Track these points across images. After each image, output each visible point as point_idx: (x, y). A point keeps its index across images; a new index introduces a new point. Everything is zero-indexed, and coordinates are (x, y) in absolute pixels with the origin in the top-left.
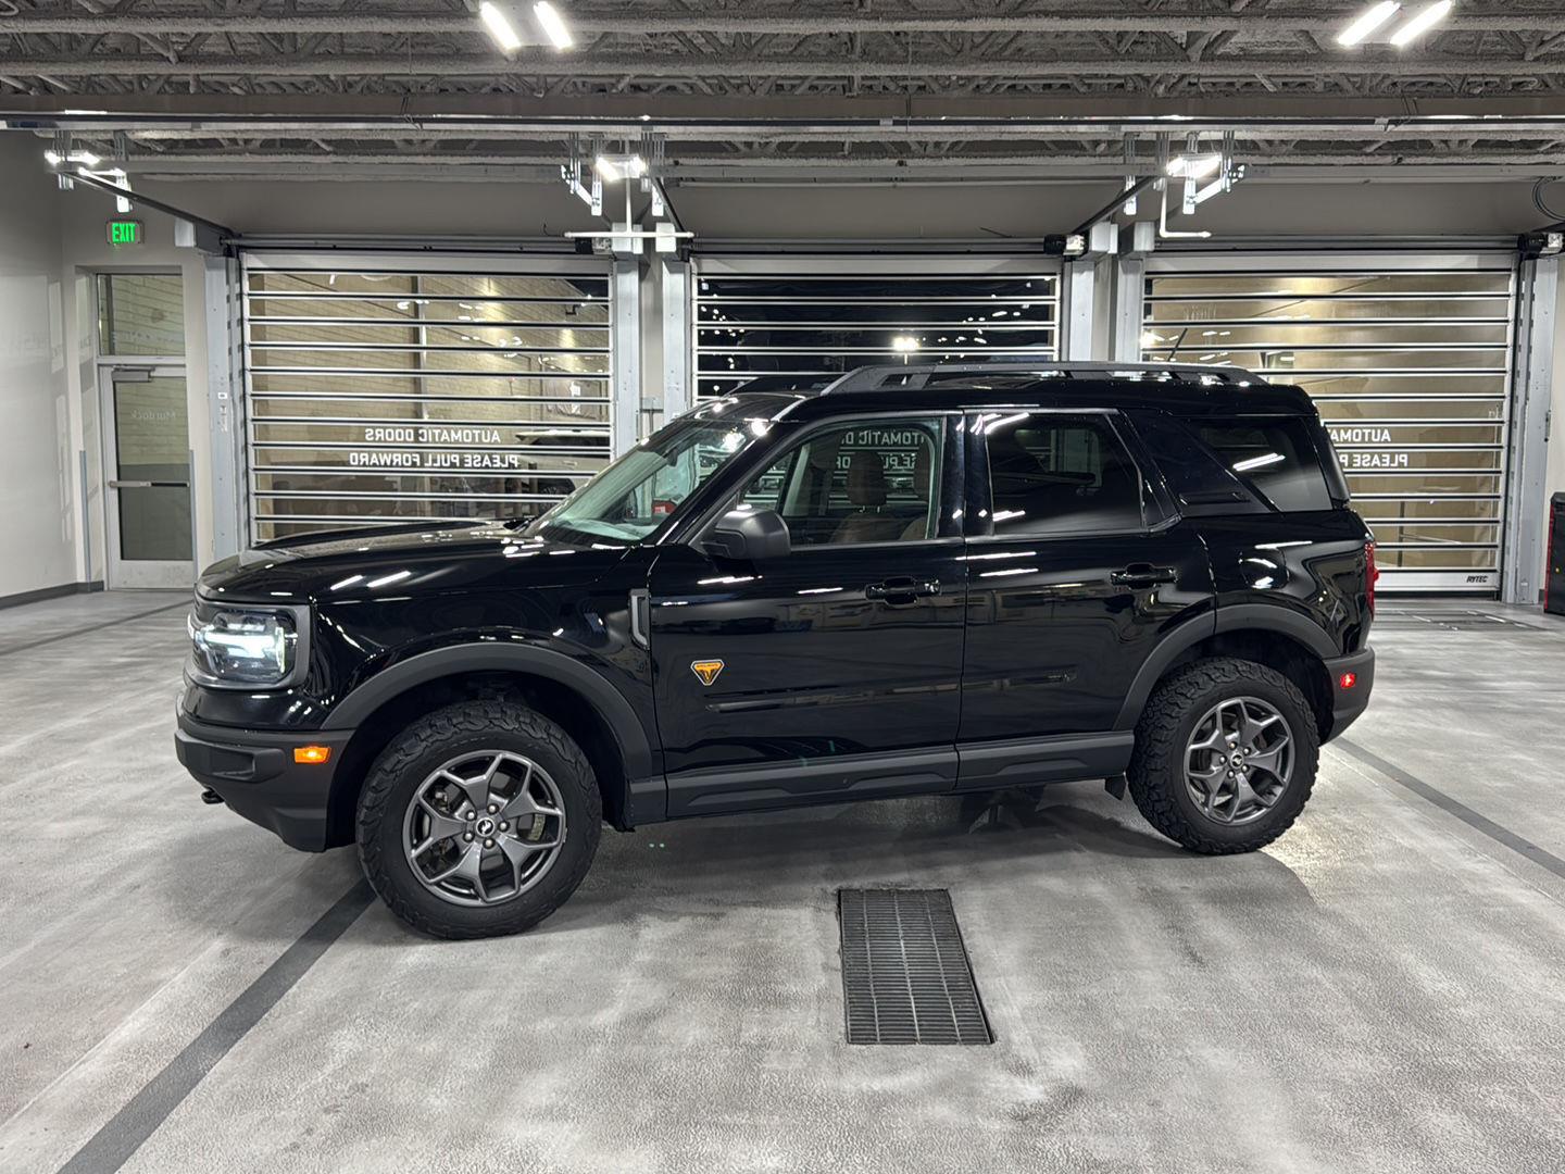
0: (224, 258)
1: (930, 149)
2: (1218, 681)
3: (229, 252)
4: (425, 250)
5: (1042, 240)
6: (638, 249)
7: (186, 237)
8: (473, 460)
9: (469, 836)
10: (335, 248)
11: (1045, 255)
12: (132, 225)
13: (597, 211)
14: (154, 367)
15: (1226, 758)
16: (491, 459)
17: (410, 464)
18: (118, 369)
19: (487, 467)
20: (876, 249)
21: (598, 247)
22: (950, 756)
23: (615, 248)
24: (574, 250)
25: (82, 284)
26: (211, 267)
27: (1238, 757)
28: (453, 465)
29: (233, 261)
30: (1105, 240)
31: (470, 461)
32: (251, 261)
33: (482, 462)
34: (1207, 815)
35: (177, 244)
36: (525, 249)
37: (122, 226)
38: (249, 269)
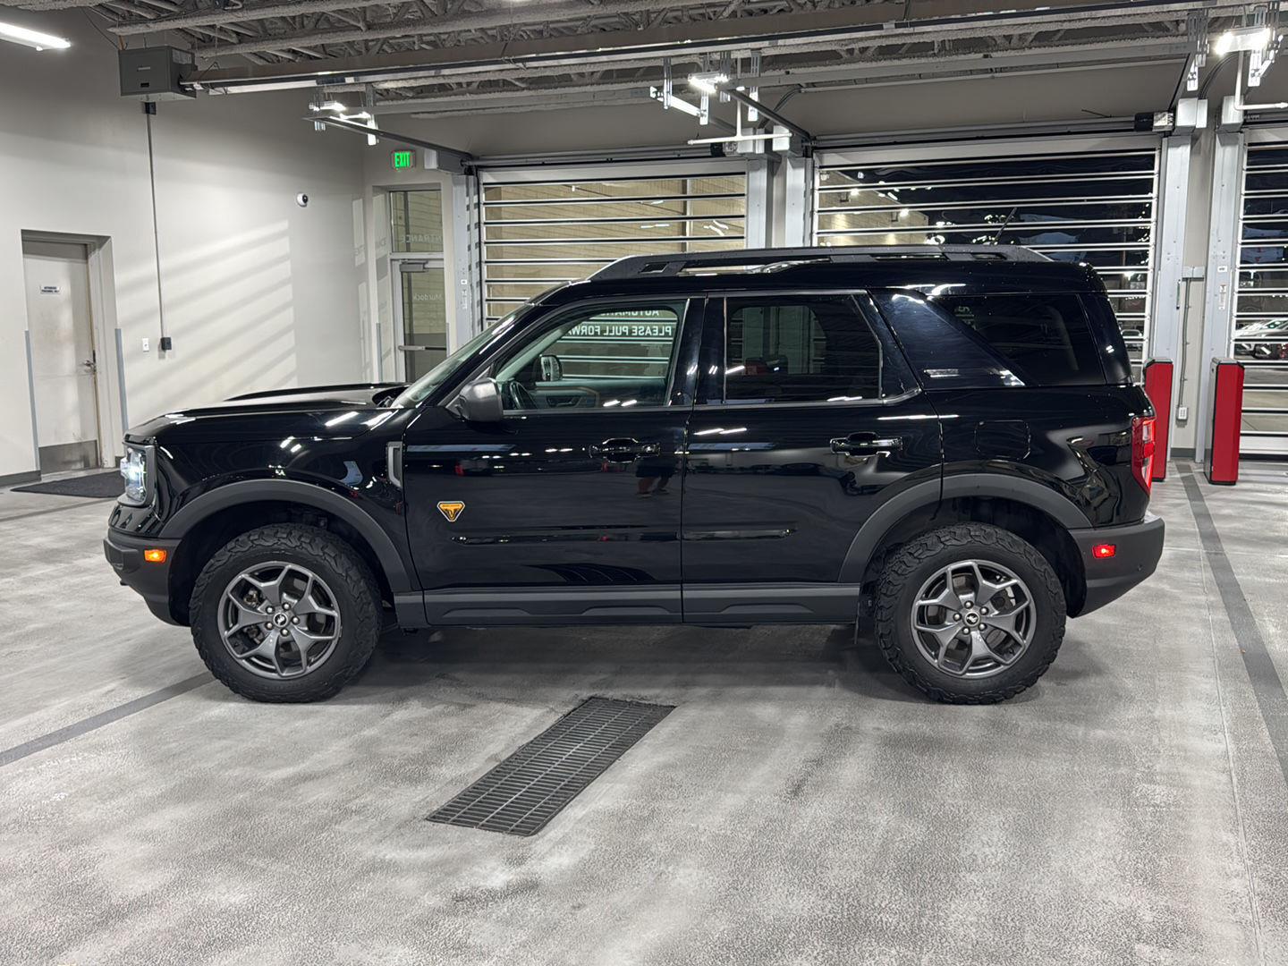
0: (465, 176)
1: (1014, 41)
2: (948, 543)
3: (469, 171)
4: (607, 161)
5: (1133, 119)
6: (760, 150)
7: (431, 161)
8: (638, 330)
9: (269, 625)
10: (543, 164)
11: (1135, 133)
12: (408, 154)
13: (704, 121)
14: (427, 261)
15: (961, 615)
16: (652, 330)
17: (593, 333)
18: (405, 263)
19: (648, 335)
20: (980, 135)
21: (726, 150)
22: (676, 594)
23: (739, 151)
24: (710, 154)
25: (378, 201)
26: (456, 183)
27: (974, 615)
28: (624, 334)
29: (471, 177)
30: (1192, 115)
31: (636, 331)
32: (487, 177)
33: (645, 331)
34: (936, 666)
35: (426, 167)
36: (682, 156)
37: (401, 154)
38: (484, 184)
